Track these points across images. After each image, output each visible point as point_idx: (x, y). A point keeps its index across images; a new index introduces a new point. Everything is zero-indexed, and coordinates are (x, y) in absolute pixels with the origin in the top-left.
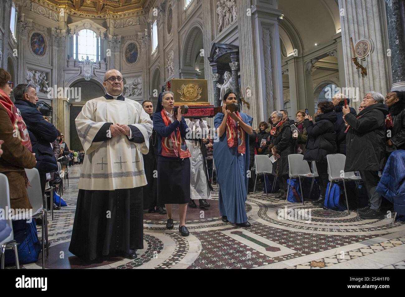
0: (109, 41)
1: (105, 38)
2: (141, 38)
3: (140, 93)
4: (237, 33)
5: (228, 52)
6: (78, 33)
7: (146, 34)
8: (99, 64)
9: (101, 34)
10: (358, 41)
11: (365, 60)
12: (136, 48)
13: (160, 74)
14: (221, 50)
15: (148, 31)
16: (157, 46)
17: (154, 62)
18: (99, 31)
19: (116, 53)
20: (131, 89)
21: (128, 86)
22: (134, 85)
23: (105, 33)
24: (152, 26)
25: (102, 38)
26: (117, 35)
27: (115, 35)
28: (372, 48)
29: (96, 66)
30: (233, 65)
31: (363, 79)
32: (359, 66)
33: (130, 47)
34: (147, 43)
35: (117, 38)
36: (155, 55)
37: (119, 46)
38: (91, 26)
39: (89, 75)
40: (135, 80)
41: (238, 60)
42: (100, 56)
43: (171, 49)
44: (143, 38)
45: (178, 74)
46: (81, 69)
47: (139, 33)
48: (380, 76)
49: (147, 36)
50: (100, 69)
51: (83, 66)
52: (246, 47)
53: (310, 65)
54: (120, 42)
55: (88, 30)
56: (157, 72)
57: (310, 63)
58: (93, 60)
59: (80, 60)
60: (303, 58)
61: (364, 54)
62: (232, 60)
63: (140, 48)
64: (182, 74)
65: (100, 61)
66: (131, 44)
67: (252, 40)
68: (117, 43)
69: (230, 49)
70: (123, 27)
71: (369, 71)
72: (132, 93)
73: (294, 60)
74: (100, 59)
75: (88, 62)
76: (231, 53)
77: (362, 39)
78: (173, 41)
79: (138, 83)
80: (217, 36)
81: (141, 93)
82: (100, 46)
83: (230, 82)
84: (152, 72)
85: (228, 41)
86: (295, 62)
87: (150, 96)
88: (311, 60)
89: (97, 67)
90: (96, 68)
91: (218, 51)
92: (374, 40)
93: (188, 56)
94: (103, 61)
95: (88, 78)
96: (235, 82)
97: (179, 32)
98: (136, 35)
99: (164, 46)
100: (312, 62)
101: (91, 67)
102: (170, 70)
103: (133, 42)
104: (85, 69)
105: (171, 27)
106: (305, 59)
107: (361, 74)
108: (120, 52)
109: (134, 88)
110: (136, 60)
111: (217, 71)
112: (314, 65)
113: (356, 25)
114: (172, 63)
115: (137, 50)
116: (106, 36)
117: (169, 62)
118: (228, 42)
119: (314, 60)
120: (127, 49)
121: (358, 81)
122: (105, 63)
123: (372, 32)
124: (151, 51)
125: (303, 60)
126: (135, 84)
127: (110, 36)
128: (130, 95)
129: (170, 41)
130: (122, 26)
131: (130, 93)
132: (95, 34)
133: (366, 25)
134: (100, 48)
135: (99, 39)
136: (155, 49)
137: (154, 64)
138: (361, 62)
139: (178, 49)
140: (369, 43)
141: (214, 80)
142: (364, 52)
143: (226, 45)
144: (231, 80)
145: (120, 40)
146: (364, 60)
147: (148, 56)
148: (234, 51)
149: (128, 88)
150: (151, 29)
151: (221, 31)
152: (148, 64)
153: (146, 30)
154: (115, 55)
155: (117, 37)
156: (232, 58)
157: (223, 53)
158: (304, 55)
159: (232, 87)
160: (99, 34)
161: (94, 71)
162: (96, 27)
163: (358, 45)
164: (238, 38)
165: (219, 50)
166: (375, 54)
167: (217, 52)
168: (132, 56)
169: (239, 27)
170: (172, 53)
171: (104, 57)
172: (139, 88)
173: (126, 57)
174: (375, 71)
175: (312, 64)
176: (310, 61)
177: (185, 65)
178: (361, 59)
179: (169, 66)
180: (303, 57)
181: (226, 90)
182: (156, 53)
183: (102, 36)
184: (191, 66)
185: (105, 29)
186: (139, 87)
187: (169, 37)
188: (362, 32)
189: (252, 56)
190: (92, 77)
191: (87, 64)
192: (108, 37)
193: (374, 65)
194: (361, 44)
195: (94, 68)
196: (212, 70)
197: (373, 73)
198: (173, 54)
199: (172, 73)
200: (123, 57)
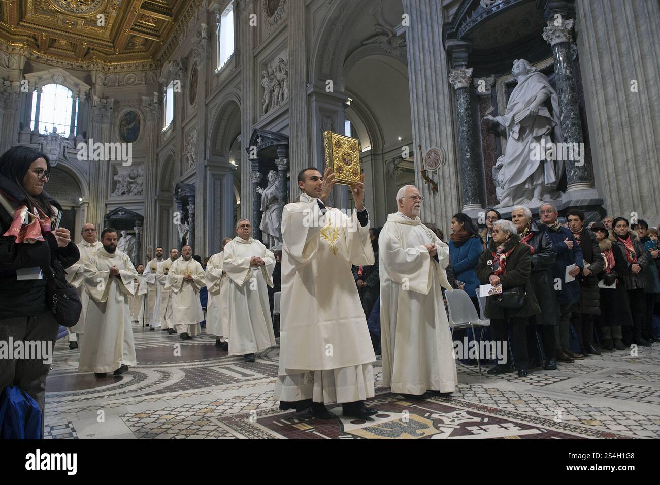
0: (94, 105)
1: (86, 101)
2: (148, 106)
3: (140, 190)
4: (288, 119)
5: (274, 144)
6: (41, 88)
7: (156, 100)
8: (73, 142)
9: (81, 93)
10: (429, 149)
11: (436, 174)
12: (137, 120)
13: (174, 164)
14: (264, 140)
15: (159, 95)
16: (171, 120)
17: (165, 144)
18: (78, 90)
19: (103, 126)
20: (125, 184)
21: (120, 179)
22: (131, 178)
23: (88, 92)
24: (165, 89)
25: (82, 100)
26: (107, 98)
27: (104, 97)
28: (443, 159)
29: (68, 143)
30: (280, 163)
31: (434, 197)
32: (429, 181)
33: (127, 117)
34: (155, 114)
35: (107, 102)
36: (168, 134)
37: (109, 115)
38: (65, 80)
39: (55, 158)
40: (133, 170)
41: (287, 157)
42: (75, 129)
43: (194, 128)
44: (150, 105)
45: (202, 166)
46: (42, 147)
47: (144, 98)
48: (451, 195)
49: (156, 103)
50: (75, 149)
51: (45, 143)
52: (299, 140)
53: (392, 166)
54: (111, 108)
55: (59, 86)
56: (169, 160)
57: (392, 163)
58: (63, 134)
59: (42, 132)
60: (383, 156)
61: (435, 166)
62: (279, 156)
63: (144, 121)
64: (208, 168)
65: (75, 135)
66: (130, 113)
67: (306, 131)
68: (106, 110)
69: (278, 140)
70: (119, 86)
71: (440, 187)
72: (126, 191)
73: (371, 157)
74: (75, 133)
75: (54, 136)
76: (278, 145)
77: (434, 147)
78: (197, 116)
79: (138, 174)
80: (260, 118)
81: (142, 191)
82: (77, 111)
83: (275, 186)
84: (162, 159)
85: (274, 128)
86: (372, 160)
87: (156, 197)
88: (394, 158)
89: (69, 146)
90: (67, 147)
91: (261, 142)
92: (446, 150)
93: (219, 142)
94: (80, 136)
95: (54, 162)
96: (282, 186)
97: (207, 104)
98: (139, 99)
99: (182, 121)
100: (394, 161)
101: (60, 145)
102: (189, 158)
103: (133, 109)
104: (48, 148)
105: (195, 94)
106: (386, 156)
107: (432, 191)
108: (111, 124)
109: (131, 183)
110: (137, 138)
111: (258, 169)
112: (398, 166)
113: (427, 129)
114: (193, 149)
115: (139, 124)
116: (88, 96)
117: (189, 147)
118: (275, 130)
119: (398, 159)
120: (122, 121)
121: (428, 199)
122: (84, 140)
123: (444, 140)
124: (162, 126)
125: (383, 159)
126: (132, 175)
127: (95, 98)
128: (123, 193)
129: (192, 116)
130: (117, 84)
131: (123, 191)
132: (71, 92)
133: (438, 131)
134: (76, 114)
135: (77, 100)
136: (168, 125)
137: (165, 147)
138: (432, 176)
139: (203, 129)
140: (440, 153)
141: (254, 182)
142: (436, 163)
143: (272, 133)
144: (277, 183)
145: (112, 105)
146: (435, 172)
147: (156, 133)
148: (283, 143)
149: (120, 182)
150: (163, 94)
151: (266, 111)
152: (155, 147)
153: (156, 93)
154: (101, 128)
155: (108, 100)
156: (279, 152)
157: (267, 144)
158: (385, 152)
159: (278, 193)
160: (78, 93)
161: (64, 152)
162: (72, 83)
163: (429, 154)
164: (288, 125)
165: (262, 140)
166: (446, 167)
167: (258, 143)
168: (130, 131)
169: (290, 111)
170: (195, 133)
171: (84, 130)
172: (139, 183)
173: (120, 132)
174: (447, 188)
175: (395, 164)
176: (391, 160)
177: (214, 153)
178: (432, 172)
179: (188, 152)
180: (383, 154)
181: (269, 197)
182: (170, 131)
183: (83, 96)
184: (222, 156)
185: (88, 86)
186: (139, 180)
187: (191, 109)
188: (434, 139)
189: (306, 153)
190: (59, 161)
191: (52, 139)
192: (92, 100)
193: (446, 180)
194: (433, 153)
195: (64, 147)
196: (251, 167)
197: (444, 190)
198: (196, 135)
199: (192, 164)
200: (114, 131)
